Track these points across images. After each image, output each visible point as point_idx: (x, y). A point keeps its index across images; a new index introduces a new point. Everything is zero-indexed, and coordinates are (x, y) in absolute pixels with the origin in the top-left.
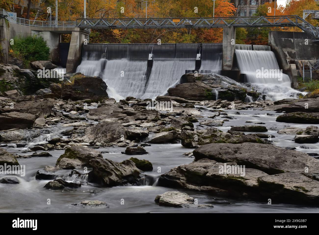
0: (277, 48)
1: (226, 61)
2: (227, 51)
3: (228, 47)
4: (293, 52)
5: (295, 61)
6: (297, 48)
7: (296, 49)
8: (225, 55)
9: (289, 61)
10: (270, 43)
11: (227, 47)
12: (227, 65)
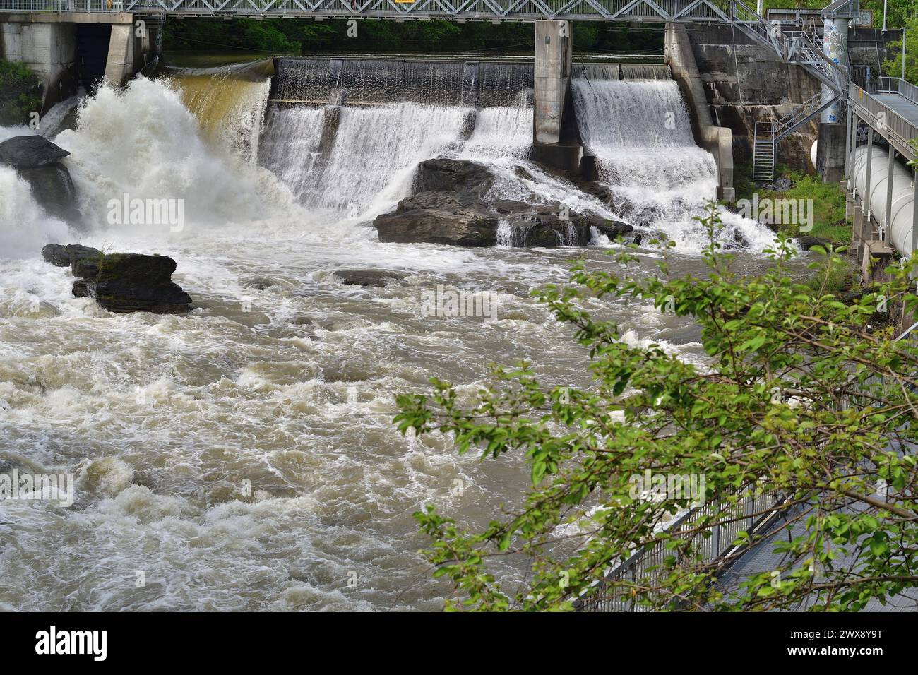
0: (686, 74)
1: (544, 118)
2: (546, 91)
3: (549, 80)
4: (731, 84)
5: (735, 108)
6: (741, 71)
7: (739, 75)
8: (541, 100)
9: (718, 110)
10: (670, 58)
11: (545, 78)
12: (545, 130)
